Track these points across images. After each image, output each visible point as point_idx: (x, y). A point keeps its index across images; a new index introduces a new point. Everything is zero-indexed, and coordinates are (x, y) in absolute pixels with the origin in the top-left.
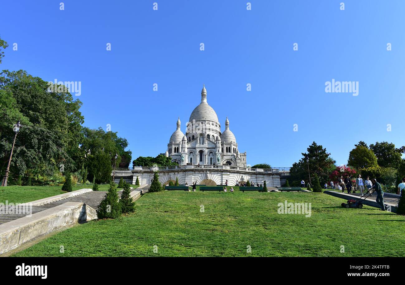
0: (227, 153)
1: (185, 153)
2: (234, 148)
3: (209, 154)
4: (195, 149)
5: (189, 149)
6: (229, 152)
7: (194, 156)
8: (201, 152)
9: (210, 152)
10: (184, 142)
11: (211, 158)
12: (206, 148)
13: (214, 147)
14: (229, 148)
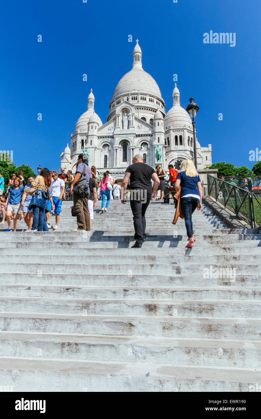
0: (177, 146)
1: (93, 146)
2: (189, 137)
3: (140, 146)
4: (113, 137)
5: (101, 140)
6: (181, 144)
7: (112, 152)
8: (125, 144)
9: (143, 143)
10: (91, 125)
11: (144, 154)
12: (135, 135)
13: (150, 132)
14: (181, 137)
